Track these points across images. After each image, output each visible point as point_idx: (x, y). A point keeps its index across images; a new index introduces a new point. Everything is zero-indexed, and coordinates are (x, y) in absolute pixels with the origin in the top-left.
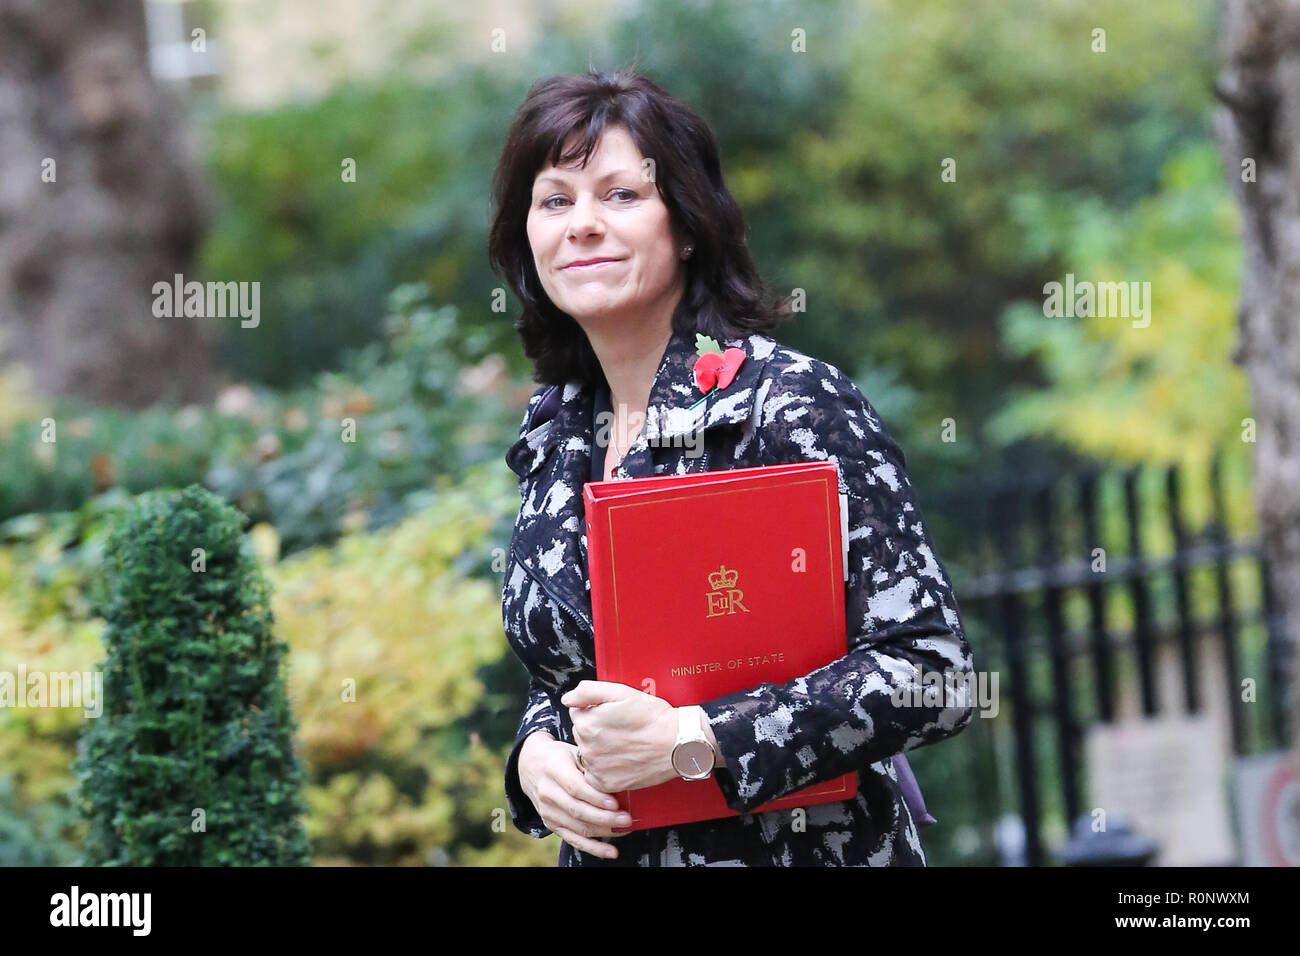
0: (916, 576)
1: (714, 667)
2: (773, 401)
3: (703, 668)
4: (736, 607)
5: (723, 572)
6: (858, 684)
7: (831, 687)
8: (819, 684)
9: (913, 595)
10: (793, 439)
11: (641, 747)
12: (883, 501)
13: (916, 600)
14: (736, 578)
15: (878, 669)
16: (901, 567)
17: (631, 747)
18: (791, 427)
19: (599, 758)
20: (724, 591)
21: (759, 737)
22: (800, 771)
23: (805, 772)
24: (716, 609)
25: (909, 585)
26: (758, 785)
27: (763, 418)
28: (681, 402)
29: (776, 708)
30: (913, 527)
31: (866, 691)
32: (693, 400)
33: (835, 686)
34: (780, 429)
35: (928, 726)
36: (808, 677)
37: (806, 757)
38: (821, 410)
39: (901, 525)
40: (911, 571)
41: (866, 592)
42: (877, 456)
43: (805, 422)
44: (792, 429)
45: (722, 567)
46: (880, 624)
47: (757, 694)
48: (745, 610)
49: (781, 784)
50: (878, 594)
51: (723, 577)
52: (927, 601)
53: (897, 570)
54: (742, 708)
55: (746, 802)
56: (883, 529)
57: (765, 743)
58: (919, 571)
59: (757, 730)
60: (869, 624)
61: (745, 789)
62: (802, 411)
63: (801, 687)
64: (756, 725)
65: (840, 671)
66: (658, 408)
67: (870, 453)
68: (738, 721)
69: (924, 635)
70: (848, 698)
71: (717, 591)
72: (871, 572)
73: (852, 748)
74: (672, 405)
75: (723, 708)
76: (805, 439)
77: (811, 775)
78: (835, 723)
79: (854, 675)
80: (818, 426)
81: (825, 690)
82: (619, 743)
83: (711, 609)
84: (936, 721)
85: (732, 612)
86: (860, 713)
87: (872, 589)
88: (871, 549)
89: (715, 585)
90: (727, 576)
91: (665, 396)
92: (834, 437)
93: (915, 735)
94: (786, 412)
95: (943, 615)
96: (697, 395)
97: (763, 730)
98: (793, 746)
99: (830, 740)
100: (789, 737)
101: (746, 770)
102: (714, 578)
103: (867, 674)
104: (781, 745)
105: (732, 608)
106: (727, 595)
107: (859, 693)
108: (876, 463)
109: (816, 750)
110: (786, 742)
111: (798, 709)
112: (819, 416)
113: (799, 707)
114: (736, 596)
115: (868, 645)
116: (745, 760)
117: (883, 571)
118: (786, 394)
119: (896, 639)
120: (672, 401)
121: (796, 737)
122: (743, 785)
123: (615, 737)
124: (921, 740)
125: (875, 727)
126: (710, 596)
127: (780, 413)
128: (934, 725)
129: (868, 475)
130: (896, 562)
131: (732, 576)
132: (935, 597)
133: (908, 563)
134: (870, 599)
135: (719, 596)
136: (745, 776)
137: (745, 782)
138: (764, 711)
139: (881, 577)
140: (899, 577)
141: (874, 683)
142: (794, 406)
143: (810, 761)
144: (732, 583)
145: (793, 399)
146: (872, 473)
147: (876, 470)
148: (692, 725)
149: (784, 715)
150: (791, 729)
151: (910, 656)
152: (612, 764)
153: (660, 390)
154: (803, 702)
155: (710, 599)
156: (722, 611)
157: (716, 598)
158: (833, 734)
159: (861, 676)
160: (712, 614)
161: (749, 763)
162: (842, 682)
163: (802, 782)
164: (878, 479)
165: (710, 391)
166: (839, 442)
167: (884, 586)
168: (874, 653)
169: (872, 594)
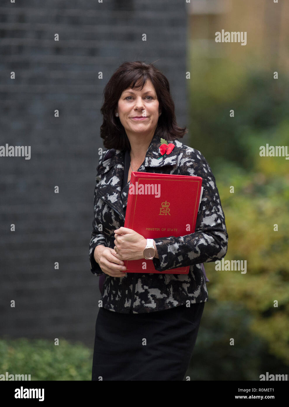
0: (217, 214)
1: (158, 229)
2: (183, 159)
3: (155, 229)
4: (167, 214)
5: (166, 203)
6: (198, 241)
7: (190, 240)
8: (187, 239)
9: (215, 219)
10: (188, 171)
11: (134, 248)
12: (211, 191)
13: (216, 220)
14: (169, 205)
15: (204, 237)
16: (213, 211)
17: (132, 247)
18: (188, 167)
19: (122, 249)
20: (165, 208)
21: (169, 251)
22: (178, 262)
23: (179, 263)
24: (162, 213)
25: (215, 216)
26: (166, 264)
27: (180, 164)
28: (155, 157)
29: (174, 243)
30: (217, 200)
31: (200, 243)
32: (159, 157)
33: (192, 240)
34: (185, 167)
35: (214, 256)
36: (184, 236)
37: (180, 259)
38: (196, 164)
39: (214, 199)
40: (216, 212)
41: (203, 216)
42: (210, 178)
43: (192, 167)
44: (188, 168)
45: (166, 201)
46: (205, 226)
47: (169, 239)
48: (170, 215)
49: (172, 265)
50: (206, 217)
51: (166, 204)
52: (219, 221)
53: (212, 211)
54: (165, 242)
55: (162, 268)
56: (210, 199)
57: (170, 253)
58: (218, 213)
59: (168, 248)
60: (202, 225)
61: (163, 264)
62: (191, 163)
63: (182, 239)
64: (168, 247)
65: (193, 236)
66: (149, 158)
67: (208, 177)
68: (163, 245)
69: (217, 231)
70: (195, 244)
71: (163, 208)
72: (205, 211)
73: (193, 258)
74: (153, 157)
75: (160, 241)
76: (191, 171)
77: (181, 264)
78: (190, 250)
79: (197, 238)
80: (195, 168)
81: (189, 241)
82: (129, 246)
83: (160, 213)
84: (217, 255)
85: (166, 215)
86: (197, 249)
87: (205, 216)
88: (206, 204)
89: (163, 206)
90: (167, 204)
91: (150, 155)
92: (199, 171)
93: (210, 258)
94: (187, 163)
95: (222, 226)
96: (160, 156)
97: (170, 249)
98: (177, 255)
99: (188, 255)
100: (177, 252)
101: (164, 259)
102: (163, 204)
103: (201, 238)
104: (174, 254)
105: (166, 213)
106: (165, 209)
107: (198, 243)
108: (210, 181)
109: (183, 257)
110: (176, 253)
111: (180, 245)
112: (196, 165)
113: (181, 244)
114: (168, 210)
115: (201, 231)
116: (164, 256)
117: (208, 211)
118: (187, 158)
119: (209, 231)
120: (153, 156)
121: (179, 252)
122: (162, 263)
123: (128, 244)
124: (211, 260)
125: (200, 254)
126: (161, 209)
127: (185, 163)
128: (216, 256)
129: (207, 184)
130: (212, 209)
131: (168, 204)
132: (221, 221)
133: (215, 210)
134: (204, 218)
135: (163, 209)
136: (163, 261)
137: (163, 262)
138: (171, 244)
139: (207, 213)
140: (212, 213)
141: (202, 241)
142: (189, 162)
143: (181, 260)
144: (168, 206)
145: (189, 160)
146: (208, 183)
147: (210, 183)
148: (150, 243)
149: (176, 246)
150: (178, 250)
151: (213, 236)
152: (126, 252)
153: (149, 153)
154: (182, 243)
155: (161, 210)
156: (164, 214)
157: (162, 210)
158: (189, 253)
159: (199, 239)
160: (160, 214)
161: (165, 257)
162: (194, 240)
163: (178, 265)
164: (210, 185)
165: (164, 155)
166: (200, 173)
167: (208, 215)
168: (203, 233)
169: (204, 217)
